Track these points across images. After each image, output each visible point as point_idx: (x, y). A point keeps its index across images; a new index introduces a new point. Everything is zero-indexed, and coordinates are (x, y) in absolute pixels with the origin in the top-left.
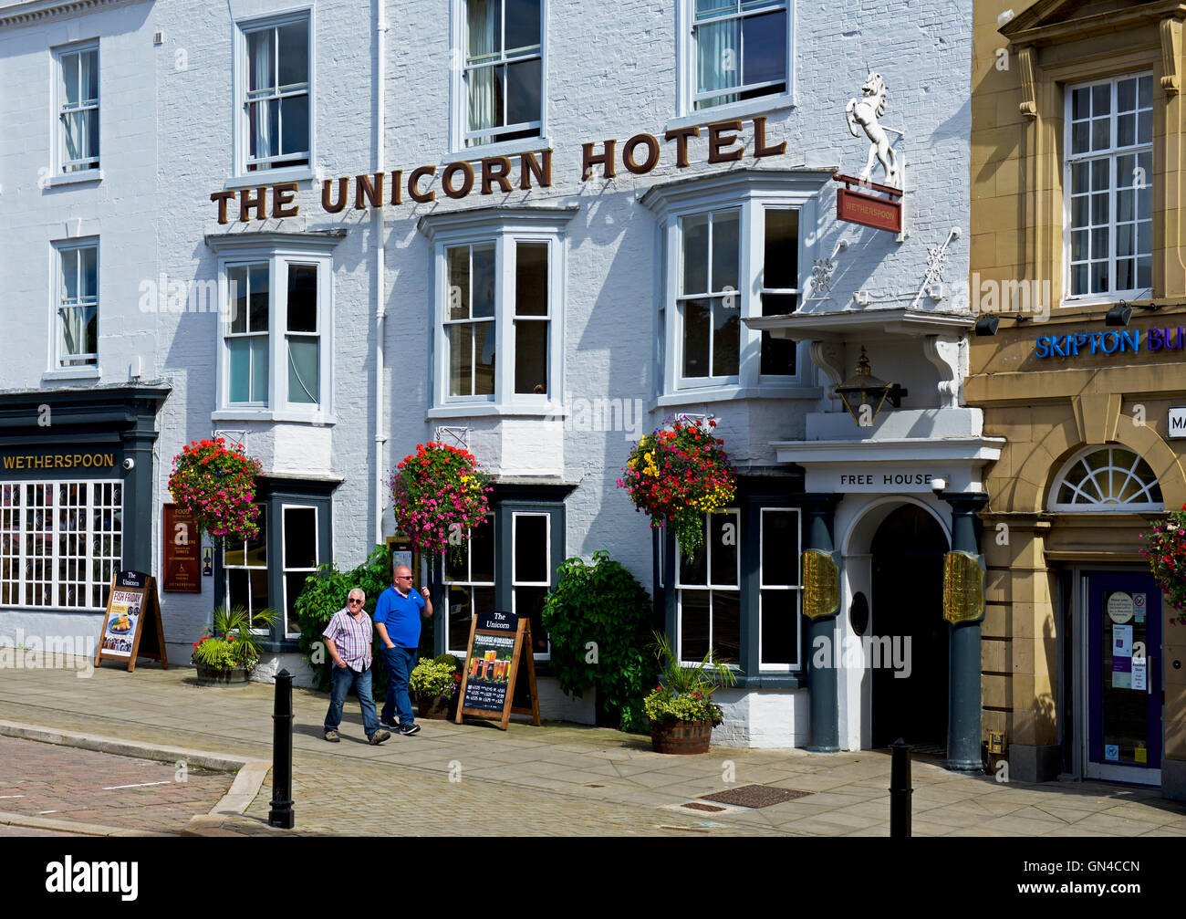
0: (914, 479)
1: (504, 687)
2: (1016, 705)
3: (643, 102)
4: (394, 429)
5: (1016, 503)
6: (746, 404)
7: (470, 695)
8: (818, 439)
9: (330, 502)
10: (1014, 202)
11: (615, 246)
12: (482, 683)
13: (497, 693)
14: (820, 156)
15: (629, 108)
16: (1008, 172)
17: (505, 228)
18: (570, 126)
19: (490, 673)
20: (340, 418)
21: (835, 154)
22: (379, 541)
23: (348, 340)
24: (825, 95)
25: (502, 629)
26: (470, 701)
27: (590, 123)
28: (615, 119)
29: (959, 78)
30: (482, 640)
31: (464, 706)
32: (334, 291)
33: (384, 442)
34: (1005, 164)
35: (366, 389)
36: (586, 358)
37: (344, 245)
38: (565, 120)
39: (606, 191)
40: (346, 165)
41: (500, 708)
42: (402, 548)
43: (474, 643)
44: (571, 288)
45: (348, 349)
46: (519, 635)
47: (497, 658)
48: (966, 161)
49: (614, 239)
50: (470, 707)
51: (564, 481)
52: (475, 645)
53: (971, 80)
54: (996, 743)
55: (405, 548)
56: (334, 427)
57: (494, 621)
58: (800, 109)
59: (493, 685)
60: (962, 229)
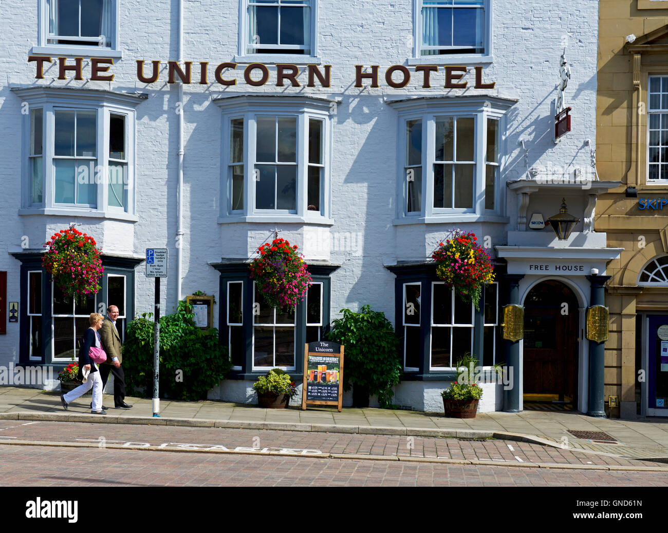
0: (573, 268)
1: (337, 386)
2: (624, 382)
3: (389, 45)
4: (193, 228)
5: (625, 281)
6: (480, 224)
7: (311, 392)
8: (515, 246)
9: (133, 273)
10: (624, 130)
11: (369, 126)
12: (319, 384)
13: (332, 390)
14: (507, 92)
15: (379, 48)
16: (620, 115)
17: (306, 110)
18: (335, 52)
19: (324, 379)
20: (141, 217)
21: (517, 92)
22: (181, 298)
23: (149, 167)
24: (511, 59)
25: (328, 352)
26: (311, 396)
27: (351, 53)
28: (369, 53)
29: (590, 63)
30: (314, 359)
31: (307, 399)
32: (136, 134)
33: (183, 235)
34: (618, 110)
35: (166, 200)
36: (347, 192)
37: (144, 104)
38: (332, 48)
39: (362, 94)
40: (147, 51)
41: (336, 399)
42: (199, 303)
43: (308, 361)
44: (335, 149)
45: (148, 173)
46: (342, 355)
47: (327, 369)
48: (594, 105)
49: (369, 122)
50: (312, 399)
51: (330, 263)
52: (309, 362)
53: (597, 64)
54: (613, 402)
55: (202, 303)
56: (137, 223)
57: (321, 347)
58: (495, 65)
59: (328, 386)
60: (592, 141)
